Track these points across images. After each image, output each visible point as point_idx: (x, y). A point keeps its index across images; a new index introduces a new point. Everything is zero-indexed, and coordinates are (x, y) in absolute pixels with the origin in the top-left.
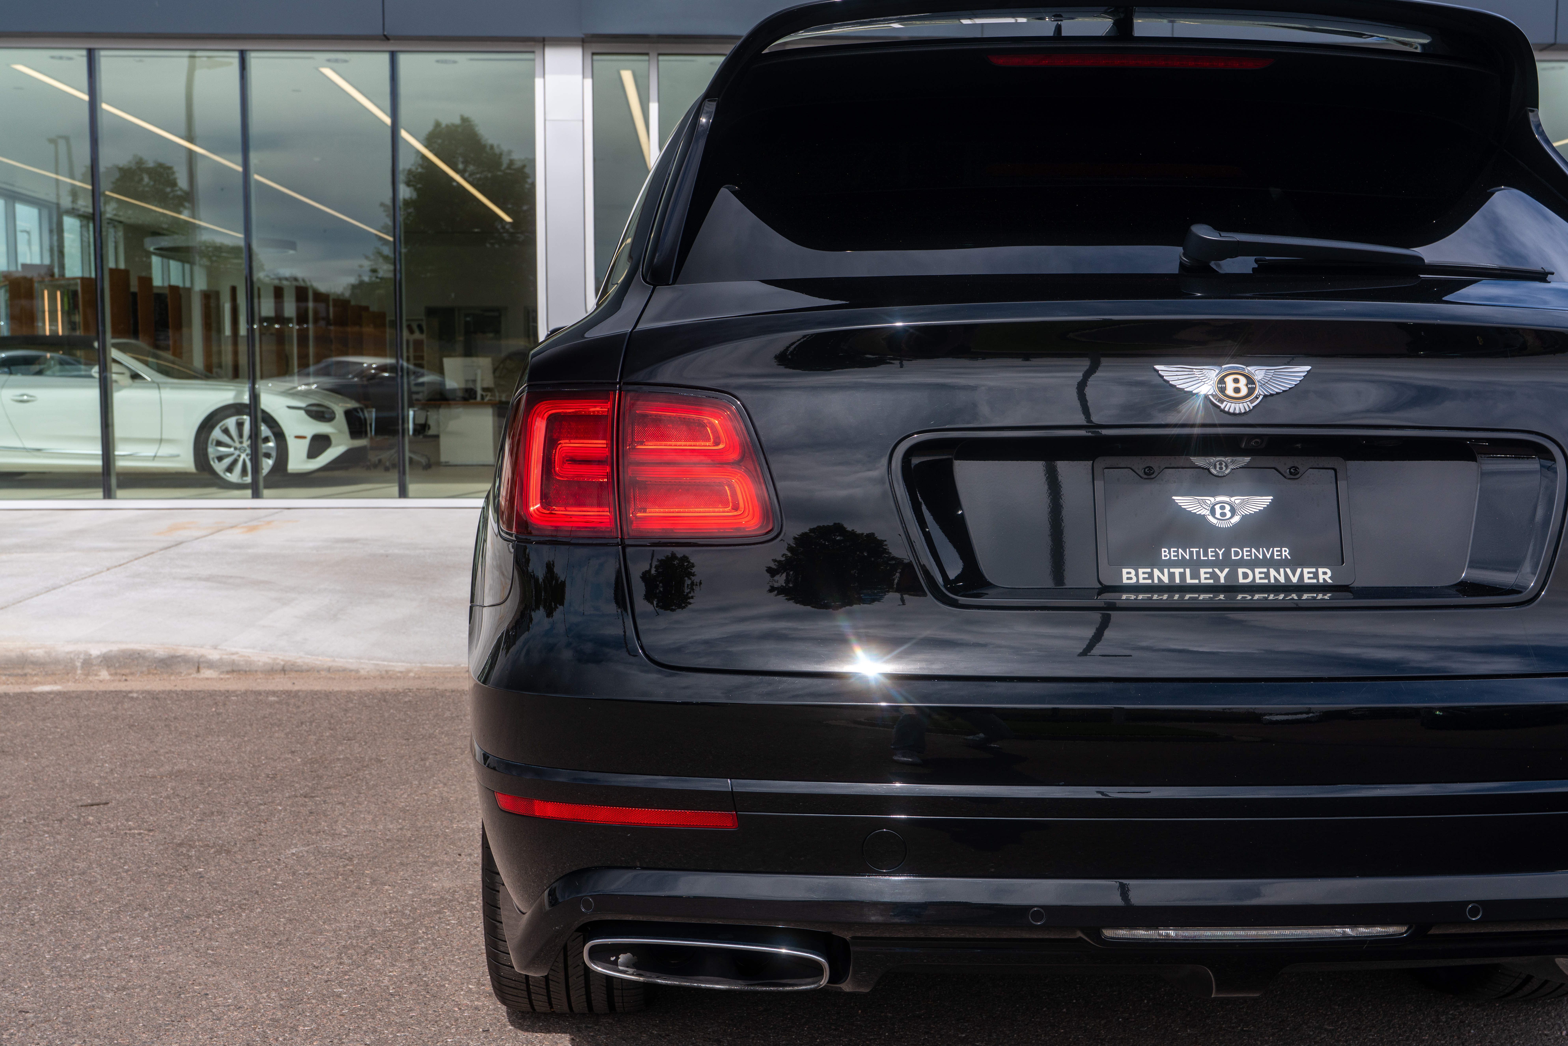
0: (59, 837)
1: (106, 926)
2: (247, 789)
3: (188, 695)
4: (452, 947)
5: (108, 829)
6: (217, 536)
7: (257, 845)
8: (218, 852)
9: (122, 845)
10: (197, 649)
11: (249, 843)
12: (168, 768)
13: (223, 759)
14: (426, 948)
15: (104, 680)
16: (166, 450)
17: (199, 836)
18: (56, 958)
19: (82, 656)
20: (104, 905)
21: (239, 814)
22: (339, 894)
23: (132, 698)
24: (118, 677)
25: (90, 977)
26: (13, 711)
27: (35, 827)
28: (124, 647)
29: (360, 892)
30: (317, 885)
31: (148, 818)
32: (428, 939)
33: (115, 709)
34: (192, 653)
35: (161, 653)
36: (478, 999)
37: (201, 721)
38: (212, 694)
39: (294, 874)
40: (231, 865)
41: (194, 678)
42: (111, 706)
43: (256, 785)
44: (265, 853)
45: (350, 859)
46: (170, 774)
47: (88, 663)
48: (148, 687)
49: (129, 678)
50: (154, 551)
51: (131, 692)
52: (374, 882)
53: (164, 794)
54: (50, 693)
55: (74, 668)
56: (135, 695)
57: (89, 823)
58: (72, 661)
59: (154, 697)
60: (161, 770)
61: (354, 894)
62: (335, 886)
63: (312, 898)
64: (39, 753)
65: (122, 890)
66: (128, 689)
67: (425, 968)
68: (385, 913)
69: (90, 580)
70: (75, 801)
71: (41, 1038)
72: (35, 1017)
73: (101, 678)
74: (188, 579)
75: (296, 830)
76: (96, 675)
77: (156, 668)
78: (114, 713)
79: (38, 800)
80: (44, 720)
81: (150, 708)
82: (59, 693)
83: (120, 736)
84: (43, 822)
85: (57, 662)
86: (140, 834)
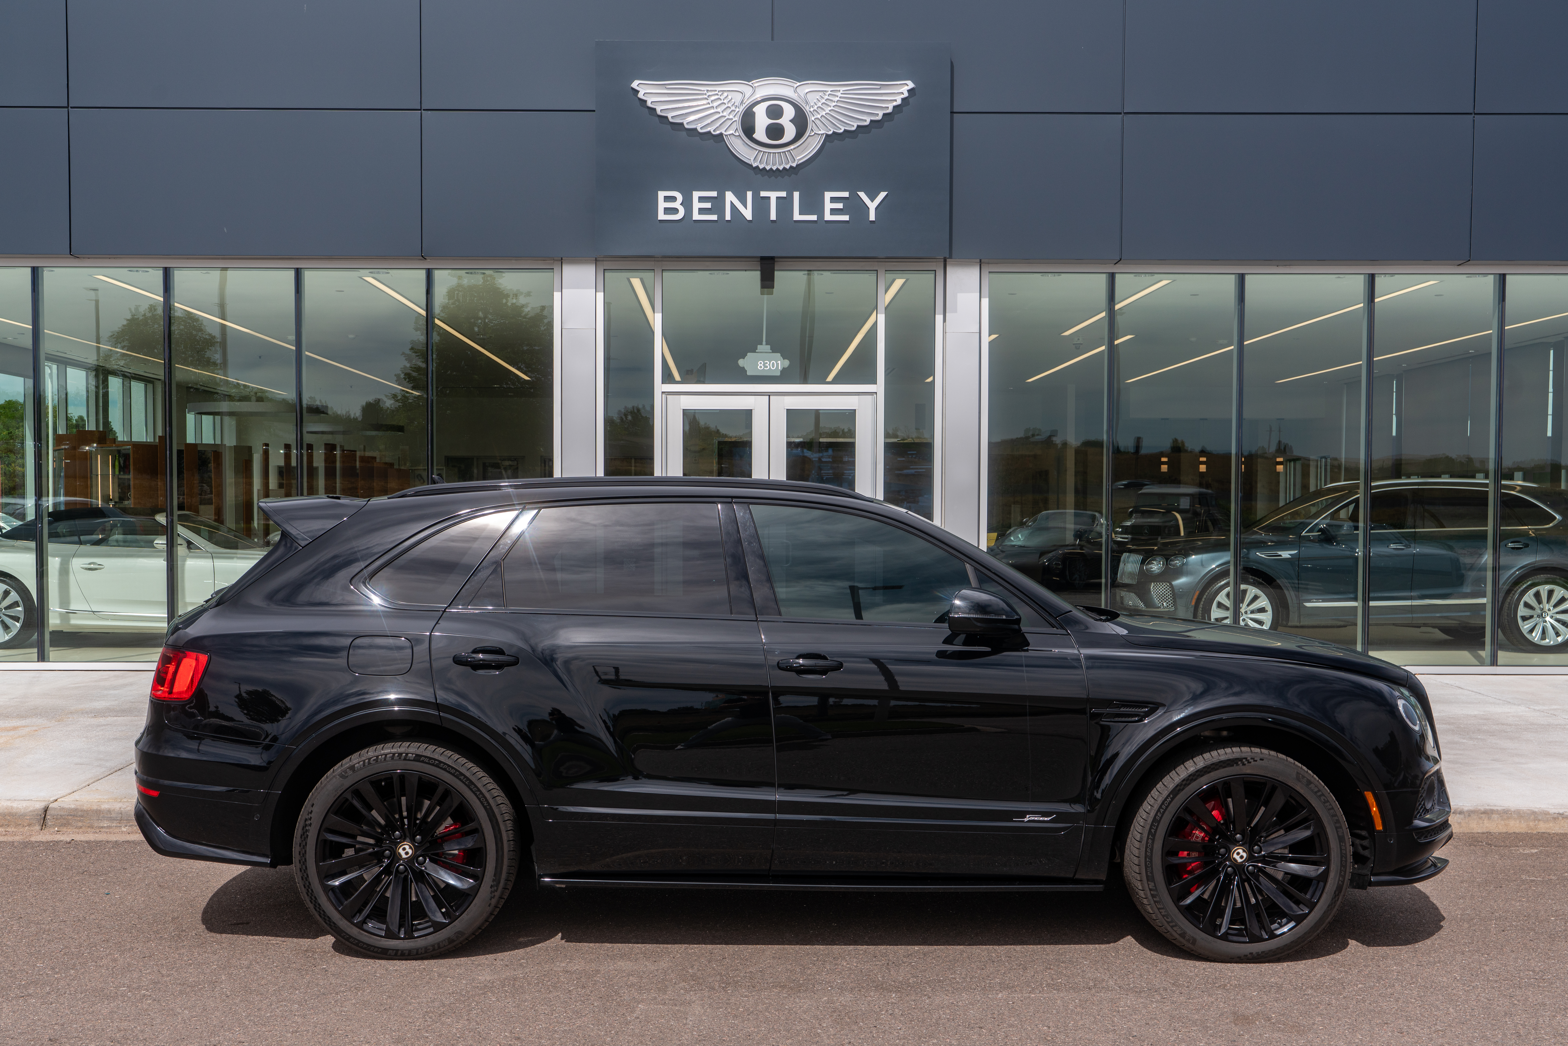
5: (254, 940)
9: (268, 951)
17: (317, 945)
31: (279, 933)
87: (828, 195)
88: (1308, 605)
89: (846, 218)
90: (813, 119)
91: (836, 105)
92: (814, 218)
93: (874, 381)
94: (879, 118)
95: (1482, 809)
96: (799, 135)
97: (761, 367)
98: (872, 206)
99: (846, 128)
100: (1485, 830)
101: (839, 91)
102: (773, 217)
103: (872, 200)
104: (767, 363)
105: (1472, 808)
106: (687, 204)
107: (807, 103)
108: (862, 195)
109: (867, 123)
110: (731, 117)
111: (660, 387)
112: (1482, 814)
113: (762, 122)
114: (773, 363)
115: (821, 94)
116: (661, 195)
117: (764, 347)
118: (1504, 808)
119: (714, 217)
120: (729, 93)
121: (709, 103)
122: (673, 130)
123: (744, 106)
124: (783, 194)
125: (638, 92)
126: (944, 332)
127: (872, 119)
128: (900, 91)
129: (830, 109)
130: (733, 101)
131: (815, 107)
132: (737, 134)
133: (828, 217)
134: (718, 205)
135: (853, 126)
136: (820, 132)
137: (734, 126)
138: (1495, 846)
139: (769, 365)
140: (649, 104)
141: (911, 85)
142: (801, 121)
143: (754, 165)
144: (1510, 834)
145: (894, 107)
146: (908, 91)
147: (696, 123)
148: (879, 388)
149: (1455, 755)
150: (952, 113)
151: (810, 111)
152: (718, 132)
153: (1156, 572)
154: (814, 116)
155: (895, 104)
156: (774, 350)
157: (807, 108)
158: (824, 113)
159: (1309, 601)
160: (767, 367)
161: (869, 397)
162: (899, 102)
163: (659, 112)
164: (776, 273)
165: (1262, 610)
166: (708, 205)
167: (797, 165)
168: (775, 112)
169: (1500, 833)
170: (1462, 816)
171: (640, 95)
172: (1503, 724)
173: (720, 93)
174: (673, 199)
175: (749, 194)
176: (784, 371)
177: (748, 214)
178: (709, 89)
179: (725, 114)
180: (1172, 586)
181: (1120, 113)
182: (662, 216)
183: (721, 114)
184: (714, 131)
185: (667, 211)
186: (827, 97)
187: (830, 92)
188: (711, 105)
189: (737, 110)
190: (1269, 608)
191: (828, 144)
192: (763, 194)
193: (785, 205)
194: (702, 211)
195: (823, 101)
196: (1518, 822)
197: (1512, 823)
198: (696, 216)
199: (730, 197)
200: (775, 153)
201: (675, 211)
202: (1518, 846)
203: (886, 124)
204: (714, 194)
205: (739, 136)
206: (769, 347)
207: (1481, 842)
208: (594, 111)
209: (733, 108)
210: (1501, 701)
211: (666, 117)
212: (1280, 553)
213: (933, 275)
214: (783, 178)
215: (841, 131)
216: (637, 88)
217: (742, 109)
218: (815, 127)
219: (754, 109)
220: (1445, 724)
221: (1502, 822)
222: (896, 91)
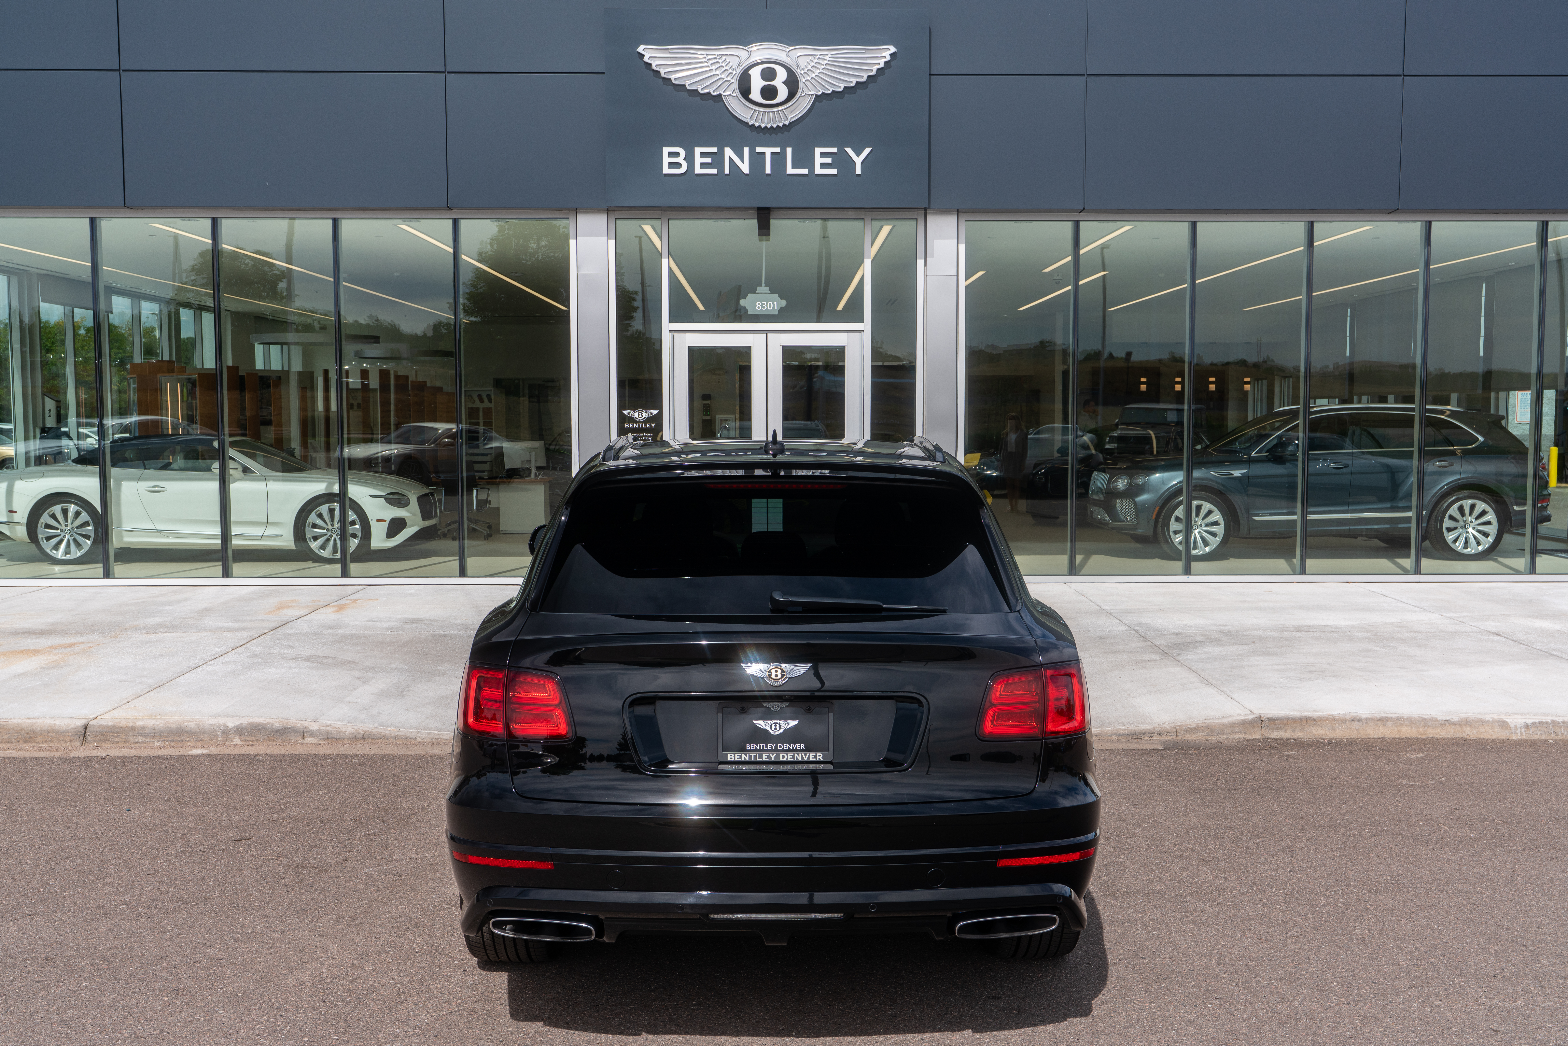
0: (223, 861)
1: (258, 915)
2: (338, 829)
3: (297, 757)
4: (454, 928)
5: (252, 856)
6: (313, 616)
7: (344, 867)
8: (321, 871)
9: (262, 866)
10: (302, 722)
11: (339, 866)
12: (286, 814)
13: (322, 808)
14: (439, 928)
15: (237, 746)
16: (271, 531)
17: (308, 861)
18: (232, 932)
19: (221, 728)
20: (256, 903)
21: (333, 846)
22: (392, 897)
23: (258, 759)
24: (247, 743)
25: (252, 942)
26: (179, 770)
27: (207, 854)
28: (251, 720)
29: (404, 896)
30: (380, 891)
31: (277, 849)
32: (441, 923)
33: (248, 769)
34: (299, 725)
35: (277, 725)
36: (463, 955)
37: (307, 779)
38: (313, 757)
39: (366, 885)
40: (328, 879)
41: (300, 744)
42: (244, 767)
43: (344, 827)
44: (349, 871)
45: (400, 876)
46: (288, 819)
47: (226, 732)
48: (269, 752)
49: (255, 743)
50: (266, 631)
51: (257, 755)
52: (413, 890)
53: (285, 833)
54: (201, 755)
55: (216, 736)
56: (260, 758)
57: (240, 852)
58: (215, 731)
59: (274, 759)
60: (282, 815)
61: (401, 897)
62: (390, 892)
63: (376, 899)
64: (201, 803)
65: (265, 894)
66: (255, 752)
67: (437, 939)
68: (418, 908)
69: (220, 660)
70: (230, 837)
71: (230, 972)
72: (225, 962)
73: (235, 743)
74: (294, 659)
75: (368, 857)
76: (232, 741)
77: (273, 736)
78: (247, 772)
79: (206, 836)
80: (201, 777)
81: (271, 768)
82: (207, 756)
83: (253, 791)
84: (212, 851)
85: (204, 732)
86: (272, 859)
87: (818, 151)
88: (1257, 518)
89: (834, 171)
90: (804, 80)
91: (824, 68)
92: (805, 171)
93: (862, 321)
94: (864, 79)
95: (1378, 716)
96: (791, 95)
97: (759, 307)
98: (858, 160)
99: (834, 89)
100: (1380, 736)
101: (828, 55)
102: (768, 171)
103: (858, 155)
104: (764, 304)
105: (1369, 716)
106: (690, 158)
107: (798, 66)
108: (849, 150)
109: (853, 84)
110: (729, 79)
111: (667, 326)
112: (1378, 721)
113: (757, 83)
114: (770, 304)
115: (811, 58)
116: (666, 150)
117: (763, 289)
118: (1398, 715)
119: (714, 171)
120: (727, 57)
121: (709, 66)
122: (676, 91)
123: (741, 68)
124: (777, 150)
125: (644, 56)
126: (925, 275)
127: (858, 80)
128: (883, 54)
129: (819, 71)
130: (731, 64)
131: (806, 70)
132: (735, 95)
133: (818, 170)
134: (717, 159)
135: (841, 87)
136: (810, 93)
137: (732, 87)
138: (1387, 751)
139: (767, 305)
140: (654, 67)
141: (893, 49)
142: (792, 83)
143: (750, 123)
144: (1402, 739)
145: (878, 70)
146: (891, 55)
147: (697, 84)
148: (866, 326)
149: (1366, 662)
150: (930, 74)
151: (801, 74)
152: (716, 94)
153: (1122, 489)
154: (804, 78)
155: (878, 67)
156: (772, 291)
157: (799, 71)
158: (813, 75)
159: (1258, 515)
160: (764, 307)
161: (858, 335)
162: (882, 65)
163: (663, 75)
164: (772, 221)
165: (1216, 523)
166: (709, 160)
167: (790, 123)
168: (769, 74)
169: (1393, 739)
170: (1360, 723)
171: (646, 59)
172: (1415, 632)
173: (718, 57)
174: (677, 154)
175: (746, 150)
176: (781, 310)
177: (745, 168)
178: (709, 53)
179: (723, 76)
180: (1135, 503)
181: (1084, 75)
182: (666, 170)
183: (720, 77)
184: (714, 92)
185: (672, 165)
186: (816, 61)
187: (819, 56)
188: (711, 68)
189: (735, 72)
190: (1222, 522)
191: (817, 103)
192: (759, 150)
193: (778, 159)
194: (703, 165)
195: (813, 64)
196: (1410, 728)
197: (1404, 729)
198: (698, 170)
199: (728, 152)
200: (770, 112)
201: (678, 165)
202: (1406, 751)
203: (870, 85)
204: (714, 150)
205: (736, 96)
206: (767, 288)
207: (1376, 747)
208: (604, 73)
209: (731, 71)
210: (1419, 609)
211: (670, 79)
212: (1231, 472)
213: (915, 222)
214: (776, 135)
215: (829, 92)
216: (643, 53)
217: (739, 71)
218: (805, 89)
219: (750, 72)
220: (1364, 632)
221: (1396, 728)
222: (879, 55)
